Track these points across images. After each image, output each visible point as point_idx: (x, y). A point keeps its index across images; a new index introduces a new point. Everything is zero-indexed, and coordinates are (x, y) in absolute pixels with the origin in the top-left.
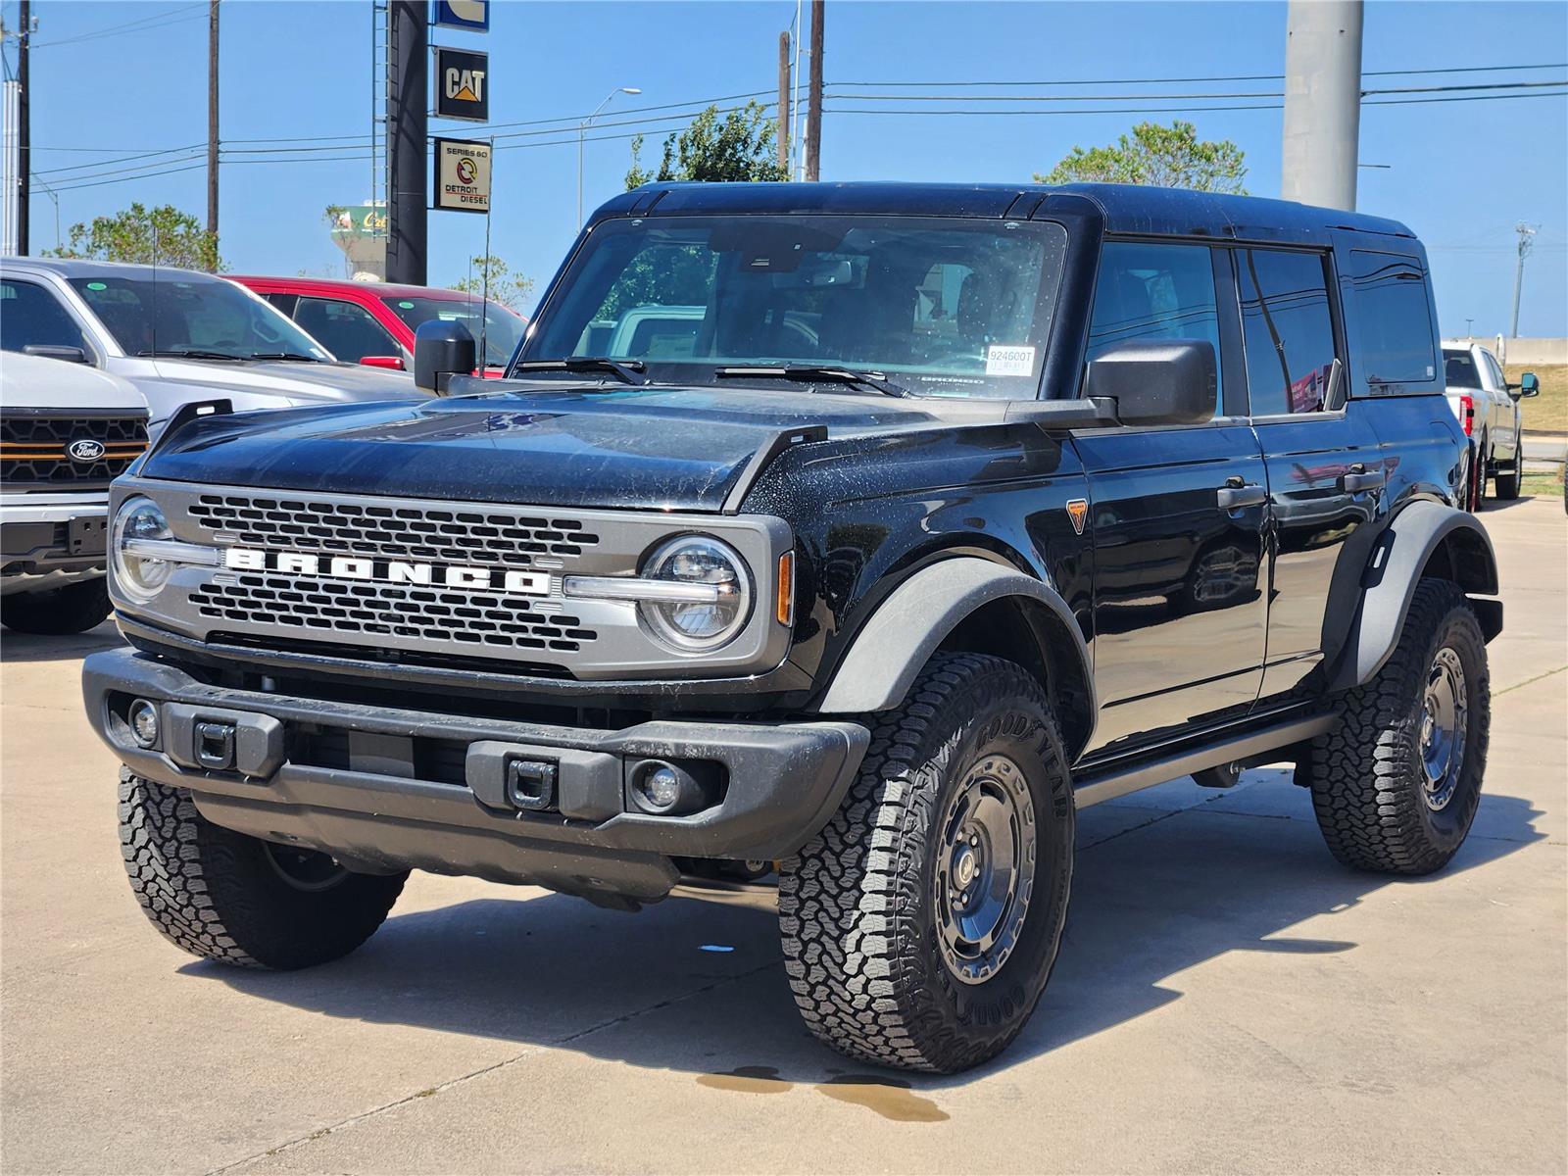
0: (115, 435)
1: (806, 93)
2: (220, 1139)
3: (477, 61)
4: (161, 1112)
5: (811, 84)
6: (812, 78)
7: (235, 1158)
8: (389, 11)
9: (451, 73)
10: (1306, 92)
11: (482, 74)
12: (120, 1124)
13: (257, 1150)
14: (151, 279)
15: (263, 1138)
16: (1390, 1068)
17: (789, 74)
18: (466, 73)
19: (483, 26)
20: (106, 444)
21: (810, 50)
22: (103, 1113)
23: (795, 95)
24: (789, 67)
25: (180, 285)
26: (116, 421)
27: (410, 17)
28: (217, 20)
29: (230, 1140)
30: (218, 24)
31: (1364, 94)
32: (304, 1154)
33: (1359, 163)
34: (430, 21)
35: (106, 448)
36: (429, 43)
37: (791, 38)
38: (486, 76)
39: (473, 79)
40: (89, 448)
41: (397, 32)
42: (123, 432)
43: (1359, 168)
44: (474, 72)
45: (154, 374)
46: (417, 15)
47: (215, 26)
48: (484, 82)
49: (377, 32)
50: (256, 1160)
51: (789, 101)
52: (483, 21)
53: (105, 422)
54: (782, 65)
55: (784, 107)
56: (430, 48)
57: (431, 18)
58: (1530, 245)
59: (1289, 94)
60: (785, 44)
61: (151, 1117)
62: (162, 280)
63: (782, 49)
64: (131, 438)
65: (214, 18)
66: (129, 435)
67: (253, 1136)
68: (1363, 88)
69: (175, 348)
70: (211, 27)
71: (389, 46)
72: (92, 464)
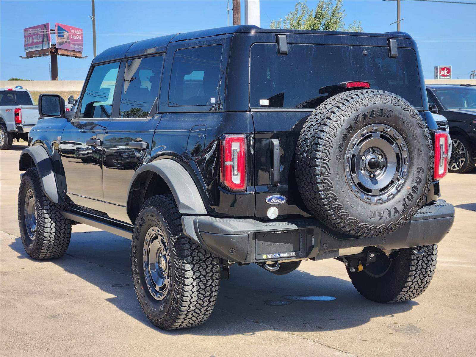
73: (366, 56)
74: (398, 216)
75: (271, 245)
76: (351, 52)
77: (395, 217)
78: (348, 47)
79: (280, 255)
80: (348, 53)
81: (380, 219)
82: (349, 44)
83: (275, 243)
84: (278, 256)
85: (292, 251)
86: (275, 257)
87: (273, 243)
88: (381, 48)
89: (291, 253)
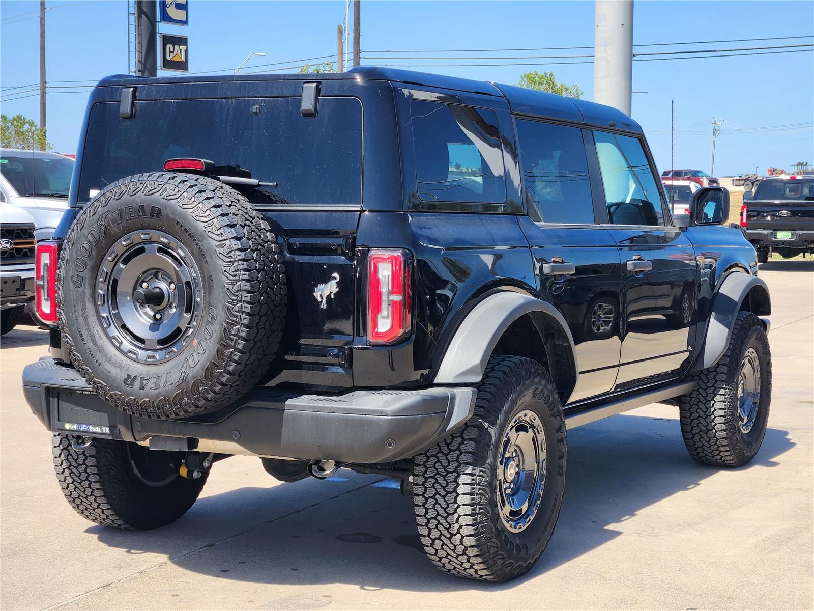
0: (18, 236)
1: (352, 56)
2: (116, 567)
3: (181, 41)
4: (85, 556)
5: (354, 52)
6: (354, 48)
7: (124, 575)
8: (136, 15)
9: (169, 47)
10: (605, 55)
11: (185, 47)
12: (67, 562)
13: (134, 572)
14: (32, 157)
15: (135, 567)
16: (657, 526)
17: (342, 46)
18: (177, 47)
19: (185, 23)
20: (15, 241)
21: (353, 34)
22: (58, 558)
23: (346, 57)
24: (342, 43)
25: (45, 160)
26: (19, 229)
27: (147, 19)
28: (44, 19)
29: (120, 567)
30: (44, 21)
31: (634, 56)
32: (156, 573)
33: (632, 91)
34: (157, 20)
35: (14, 243)
36: (157, 32)
37: (344, 28)
38: (187, 48)
39: (180, 50)
40: (6, 243)
41: (141, 26)
42: (22, 235)
43: (632, 93)
44: (181, 47)
45: (35, 205)
46: (150, 17)
47: (43, 22)
48: (186, 51)
49: (130, 26)
50: (134, 576)
51: (343, 60)
52: (185, 20)
53: (13, 230)
54: (339, 42)
55: (340, 63)
56: (157, 34)
57: (158, 19)
58: (719, 130)
59: (597, 56)
60: (341, 31)
61: (81, 559)
62: (37, 158)
63: (339, 34)
64: (26, 238)
65: (42, 18)
66: (26, 237)
67: (131, 566)
68: (634, 53)
69: (44, 192)
70: (41, 23)
71: (137, 33)
72: (8, 251)
73: (257, 115)
74: (172, 388)
75: (78, 410)
76: (231, 110)
77: (166, 390)
78: (227, 102)
79: (88, 428)
80: (225, 112)
81: (141, 389)
82: (230, 96)
83: (84, 409)
84: (86, 428)
85: (105, 426)
86: (81, 429)
87: (79, 408)
88: (288, 100)
89: (104, 428)
